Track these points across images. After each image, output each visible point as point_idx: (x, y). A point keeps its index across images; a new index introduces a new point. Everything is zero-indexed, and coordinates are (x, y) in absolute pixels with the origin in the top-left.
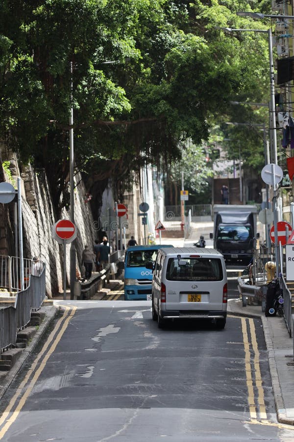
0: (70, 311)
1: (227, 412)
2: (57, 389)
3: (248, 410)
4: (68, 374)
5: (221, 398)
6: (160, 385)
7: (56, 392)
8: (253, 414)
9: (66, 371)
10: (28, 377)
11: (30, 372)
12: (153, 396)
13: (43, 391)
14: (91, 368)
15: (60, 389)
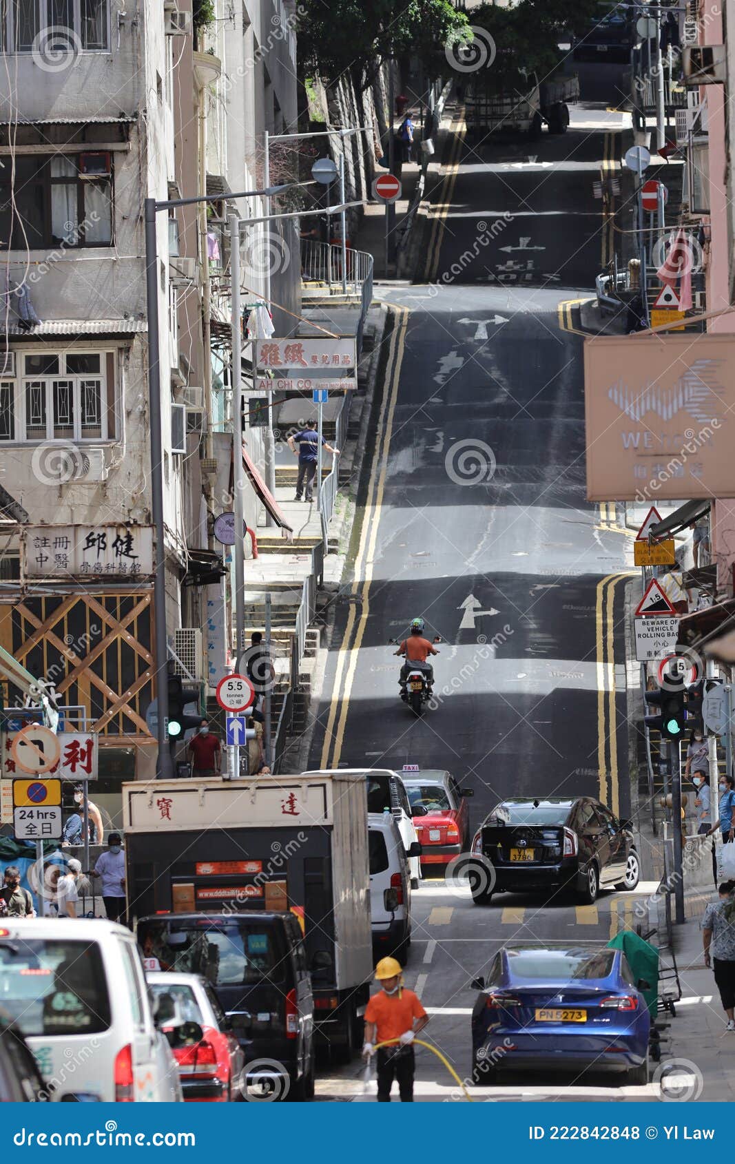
0: (402, 314)
1: (579, 511)
2: (410, 470)
3: (599, 509)
4: (418, 445)
5: (573, 488)
6: (512, 467)
7: (411, 475)
8: (603, 515)
9: (416, 440)
10: (377, 447)
11: (378, 440)
12: (509, 485)
13: (398, 474)
14: (440, 434)
15: (415, 471)
